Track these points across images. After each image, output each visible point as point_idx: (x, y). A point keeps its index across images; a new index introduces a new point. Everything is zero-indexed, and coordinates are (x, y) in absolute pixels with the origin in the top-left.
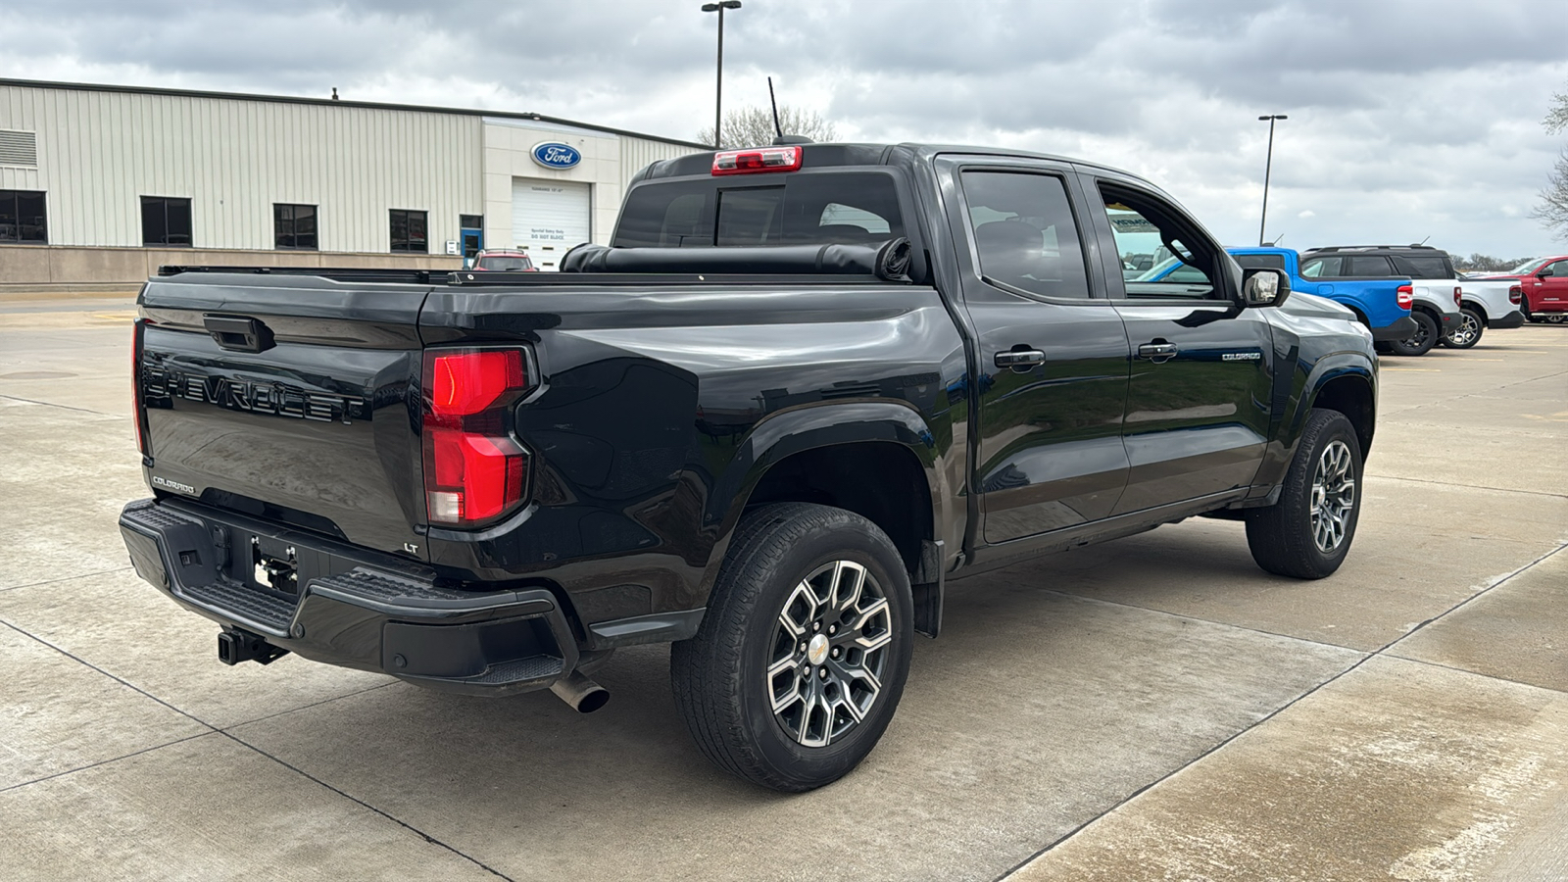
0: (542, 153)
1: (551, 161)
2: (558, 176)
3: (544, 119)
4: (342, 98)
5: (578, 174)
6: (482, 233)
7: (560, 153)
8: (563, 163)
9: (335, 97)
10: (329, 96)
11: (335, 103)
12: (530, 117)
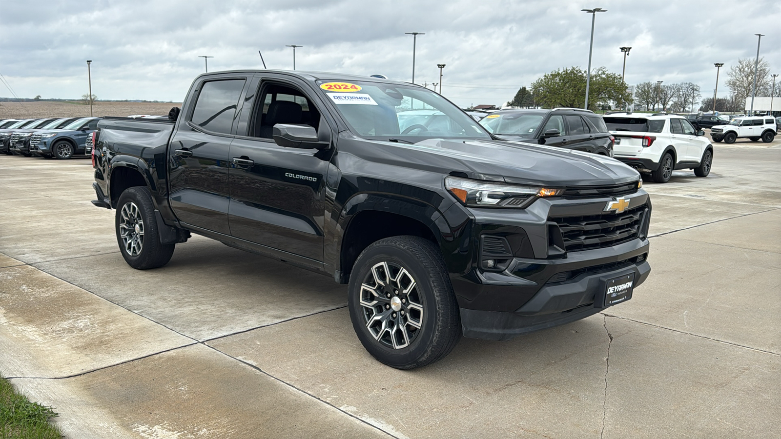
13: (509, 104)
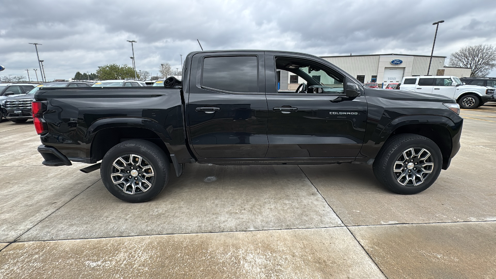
0: (393, 62)
1: (395, 63)
2: (397, 66)
3: (395, 55)
4: (352, 55)
5: (401, 66)
6: (376, 79)
7: (397, 61)
8: (398, 63)
9: (351, 55)
10: (350, 55)
11: (351, 56)
12: (391, 54)
13: (73, 79)
